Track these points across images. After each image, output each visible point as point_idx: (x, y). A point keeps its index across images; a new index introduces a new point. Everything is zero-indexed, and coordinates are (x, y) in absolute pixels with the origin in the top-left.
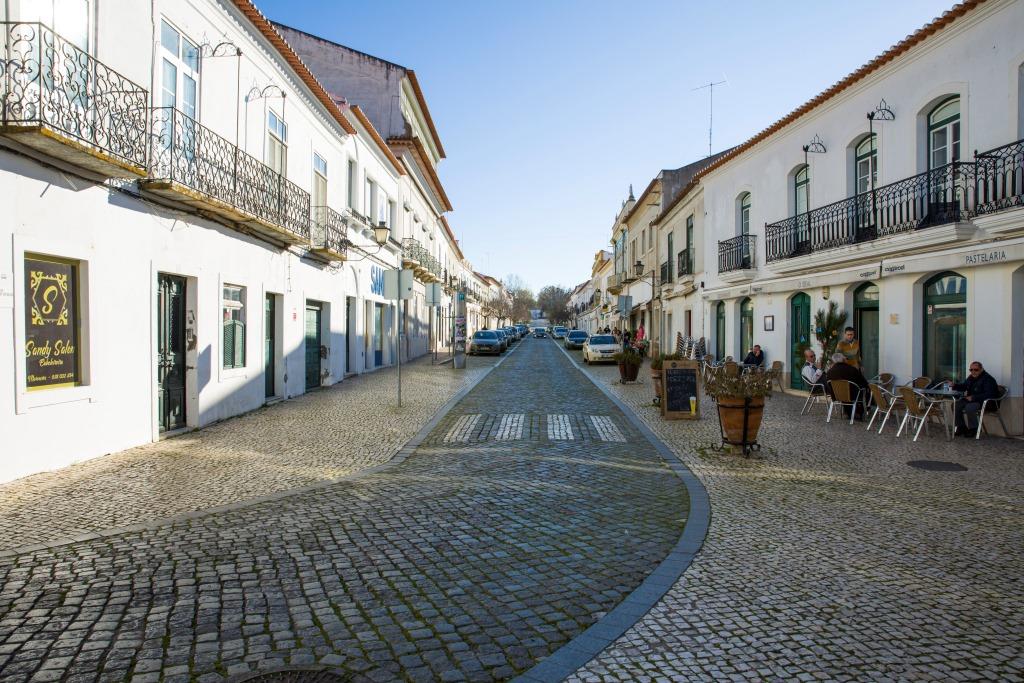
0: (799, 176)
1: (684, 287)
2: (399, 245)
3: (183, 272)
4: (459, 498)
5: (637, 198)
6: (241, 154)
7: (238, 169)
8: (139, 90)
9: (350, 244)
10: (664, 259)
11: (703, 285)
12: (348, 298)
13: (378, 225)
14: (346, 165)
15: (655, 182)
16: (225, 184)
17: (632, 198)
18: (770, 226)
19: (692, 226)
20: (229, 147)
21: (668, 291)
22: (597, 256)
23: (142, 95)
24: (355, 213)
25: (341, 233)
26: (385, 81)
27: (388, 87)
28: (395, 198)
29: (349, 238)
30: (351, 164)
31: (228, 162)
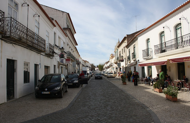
0: (162, 34)
1: (133, 61)
2: (66, 53)
3: (14, 59)
4: (89, 118)
5: (120, 42)
6: (28, 30)
7: (28, 33)
8: (2, 12)
9: (55, 53)
10: (128, 55)
11: (138, 60)
12: (54, 65)
13: (61, 48)
14: (54, 34)
15: (125, 37)
16: (24, 37)
17: (119, 42)
18: (155, 46)
19: (135, 47)
20: (25, 28)
21: (129, 62)
22: (111, 55)
23: (3, 14)
24: (56, 45)
25: (53, 50)
26: (62, 16)
27: (63, 17)
28: (65, 42)
29: (54, 51)
30: (55, 33)
31: (25, 31)
